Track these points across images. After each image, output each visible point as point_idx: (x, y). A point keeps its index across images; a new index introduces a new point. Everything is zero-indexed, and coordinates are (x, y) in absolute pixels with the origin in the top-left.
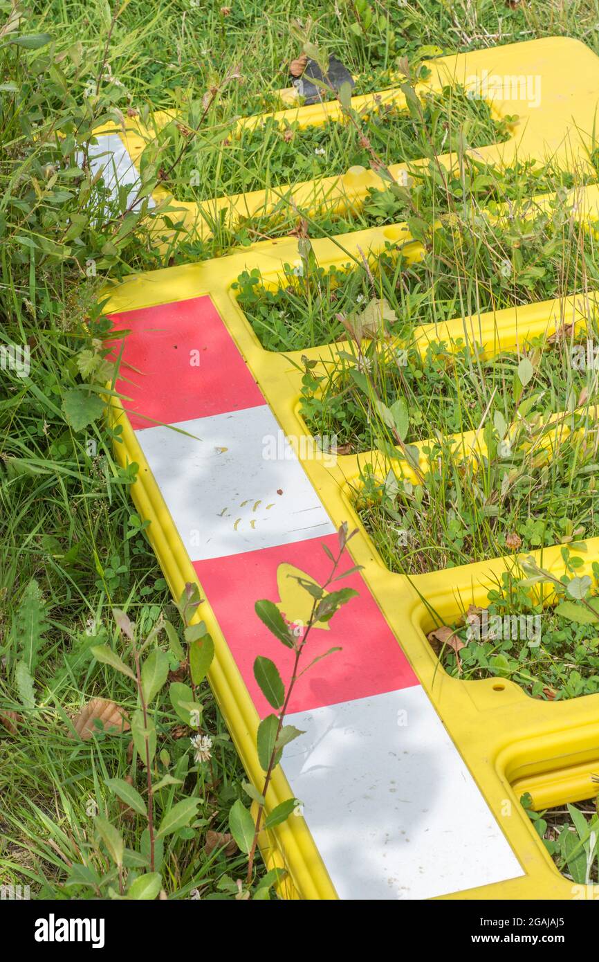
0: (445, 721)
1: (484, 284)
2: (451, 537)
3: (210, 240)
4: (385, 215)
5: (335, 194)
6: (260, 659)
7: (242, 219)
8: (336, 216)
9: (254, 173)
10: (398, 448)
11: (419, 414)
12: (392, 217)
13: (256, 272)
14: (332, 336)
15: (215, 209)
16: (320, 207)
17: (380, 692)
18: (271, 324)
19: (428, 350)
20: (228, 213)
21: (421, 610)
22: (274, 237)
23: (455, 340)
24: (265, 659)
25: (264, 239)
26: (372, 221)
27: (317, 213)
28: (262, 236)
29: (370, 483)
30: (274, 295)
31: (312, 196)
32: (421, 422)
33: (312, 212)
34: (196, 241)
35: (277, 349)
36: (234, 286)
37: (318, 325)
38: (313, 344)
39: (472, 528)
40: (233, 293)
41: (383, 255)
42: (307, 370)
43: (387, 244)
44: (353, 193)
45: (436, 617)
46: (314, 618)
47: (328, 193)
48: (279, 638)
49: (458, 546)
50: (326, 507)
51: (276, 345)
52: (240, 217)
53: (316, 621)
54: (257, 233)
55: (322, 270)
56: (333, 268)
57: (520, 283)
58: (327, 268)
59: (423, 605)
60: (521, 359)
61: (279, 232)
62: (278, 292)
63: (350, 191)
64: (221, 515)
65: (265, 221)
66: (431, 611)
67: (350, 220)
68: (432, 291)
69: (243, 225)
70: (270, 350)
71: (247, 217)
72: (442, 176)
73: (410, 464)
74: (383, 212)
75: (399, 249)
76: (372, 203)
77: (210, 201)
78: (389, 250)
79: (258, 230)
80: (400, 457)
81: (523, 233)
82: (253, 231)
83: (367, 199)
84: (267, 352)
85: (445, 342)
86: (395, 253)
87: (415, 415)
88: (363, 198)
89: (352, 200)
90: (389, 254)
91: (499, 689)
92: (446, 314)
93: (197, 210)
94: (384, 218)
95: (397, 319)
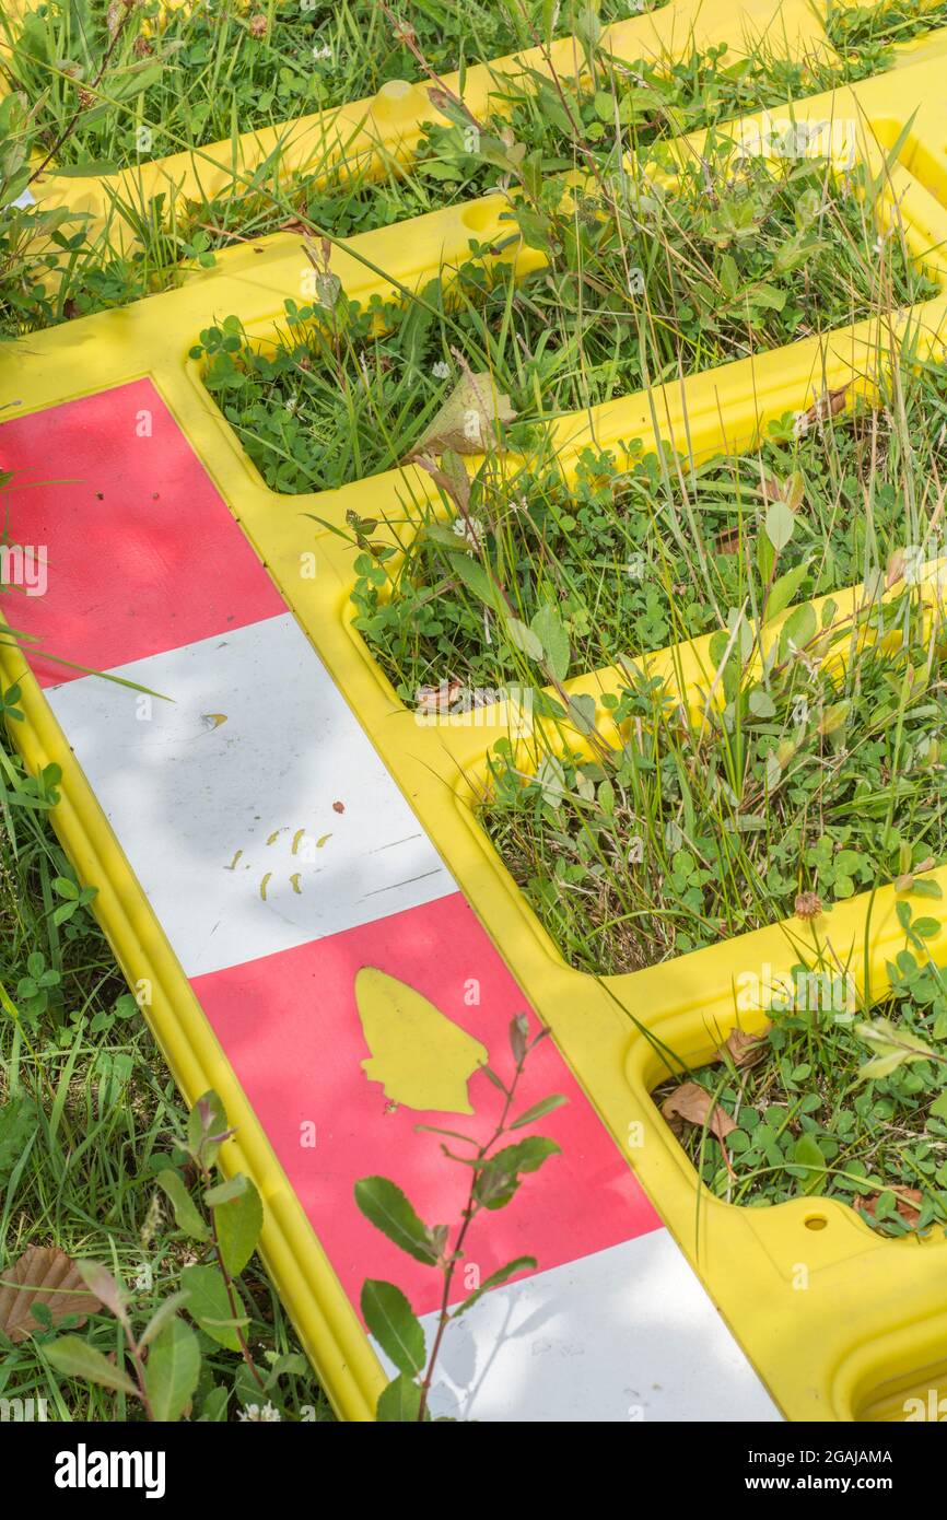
0: (723, 1309)
1: (667, 321)
2: (680, 886)
3: (139, 257)
4: (459, 177)
5: (362, 141)
6: (370, 1285)
7: (194, 208)
8: (367, 183)
9: (205, 109)
10: (550, 691)
11: (582, 615)
12: (475, 182)
13: (232, 321)
14: (393, 453)
15: (140, 194)
16: (336, 172)
17: (589, 1251)
18: (276, 438)
19: (579, 469)
20: (167, 203)
21: (642, 1051)
22: (255, 234)
23: (627, 446)
24: (380, 1285)
25: (234, 242)
26: (438, 193)
27: (330, 180)
28: (231, 236)
29: (509, 779)
30: (271, 360)
31: (320, 152)
32: (587, 630)
33: (323, 180)
34: (112, 263)
35: (292, 489)
36: (194, 354)
37: (367, 433)
38: (360, 472)
39: (717, 865)
40: (193, 366)
41: (469, 266)
42: (359, 540)
43: (473, 244)
44: (394, 135)
45: (669, 1058)
46: (474, 1204)
47: (350, 142)
48: (409, 1251)
49: (693, 903)
50: (430, 835)
51: (292, 481)
52: (188, 203)
53: (478, 1208)
54: (221, 232)
55: (356, 304)
56: (375, 298)
57: (737, 315)
58: (364, 301)
59: (643, 1040)
60: (770, 503)
61: (263, 225)
62: (278, 355)
63: (387, 131)
64: (233, 868)
65: (237, 207)
66: (660, 1048)
67: (394, 190)
68: (571, 347)
69: (195, 219)
70: (280, 492)
71: (200, 201)
72: (568, 111)
73: (578, 729)
74: (454, 170)
75: (494, 251)
76: (433, 155)
77: (127, 172)
78: (479, 256)
79: (225, 225)
80: (557, 714)
81: (738, 226)
82: (216, 229)
83: (422, 145)
84: (277, 495)
85: (609, 452)
86: (490, 261)
87: (574, 617)
88: (411, 144)
89: (392, 149)
90: (477, 263)
91: (815, 1223)
92: (602, 386)
93: (109, 203)
94: (459, 184)
95: (514, 414)
